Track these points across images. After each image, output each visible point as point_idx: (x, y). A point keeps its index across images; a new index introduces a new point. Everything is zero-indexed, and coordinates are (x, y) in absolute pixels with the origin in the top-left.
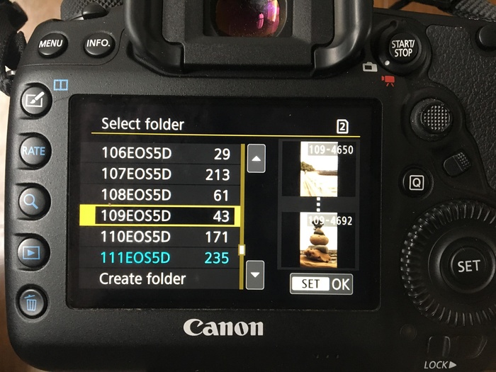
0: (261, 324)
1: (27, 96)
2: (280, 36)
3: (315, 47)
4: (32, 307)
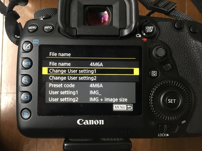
0: (103, 121)
1: (24, 45)
2: (109, 26)
3: (120, 29)
4: (26, 115)
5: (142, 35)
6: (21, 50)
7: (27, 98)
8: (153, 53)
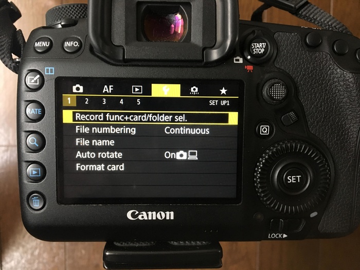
0: (172, 213)
3: (204, 49)
4: (37, 204)
5: (245, 59)
6: (23, 87)
7: (38, 174)
8: (264, 93)
